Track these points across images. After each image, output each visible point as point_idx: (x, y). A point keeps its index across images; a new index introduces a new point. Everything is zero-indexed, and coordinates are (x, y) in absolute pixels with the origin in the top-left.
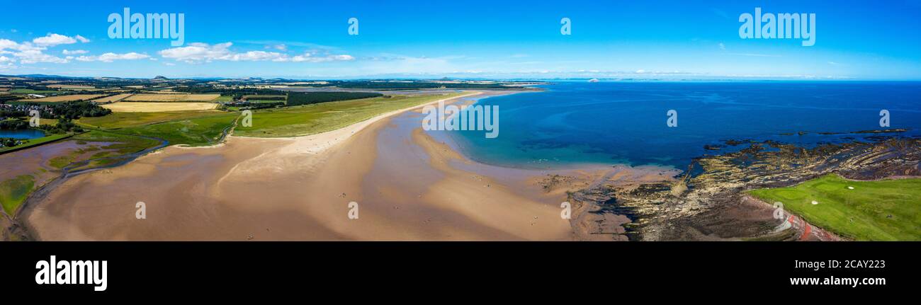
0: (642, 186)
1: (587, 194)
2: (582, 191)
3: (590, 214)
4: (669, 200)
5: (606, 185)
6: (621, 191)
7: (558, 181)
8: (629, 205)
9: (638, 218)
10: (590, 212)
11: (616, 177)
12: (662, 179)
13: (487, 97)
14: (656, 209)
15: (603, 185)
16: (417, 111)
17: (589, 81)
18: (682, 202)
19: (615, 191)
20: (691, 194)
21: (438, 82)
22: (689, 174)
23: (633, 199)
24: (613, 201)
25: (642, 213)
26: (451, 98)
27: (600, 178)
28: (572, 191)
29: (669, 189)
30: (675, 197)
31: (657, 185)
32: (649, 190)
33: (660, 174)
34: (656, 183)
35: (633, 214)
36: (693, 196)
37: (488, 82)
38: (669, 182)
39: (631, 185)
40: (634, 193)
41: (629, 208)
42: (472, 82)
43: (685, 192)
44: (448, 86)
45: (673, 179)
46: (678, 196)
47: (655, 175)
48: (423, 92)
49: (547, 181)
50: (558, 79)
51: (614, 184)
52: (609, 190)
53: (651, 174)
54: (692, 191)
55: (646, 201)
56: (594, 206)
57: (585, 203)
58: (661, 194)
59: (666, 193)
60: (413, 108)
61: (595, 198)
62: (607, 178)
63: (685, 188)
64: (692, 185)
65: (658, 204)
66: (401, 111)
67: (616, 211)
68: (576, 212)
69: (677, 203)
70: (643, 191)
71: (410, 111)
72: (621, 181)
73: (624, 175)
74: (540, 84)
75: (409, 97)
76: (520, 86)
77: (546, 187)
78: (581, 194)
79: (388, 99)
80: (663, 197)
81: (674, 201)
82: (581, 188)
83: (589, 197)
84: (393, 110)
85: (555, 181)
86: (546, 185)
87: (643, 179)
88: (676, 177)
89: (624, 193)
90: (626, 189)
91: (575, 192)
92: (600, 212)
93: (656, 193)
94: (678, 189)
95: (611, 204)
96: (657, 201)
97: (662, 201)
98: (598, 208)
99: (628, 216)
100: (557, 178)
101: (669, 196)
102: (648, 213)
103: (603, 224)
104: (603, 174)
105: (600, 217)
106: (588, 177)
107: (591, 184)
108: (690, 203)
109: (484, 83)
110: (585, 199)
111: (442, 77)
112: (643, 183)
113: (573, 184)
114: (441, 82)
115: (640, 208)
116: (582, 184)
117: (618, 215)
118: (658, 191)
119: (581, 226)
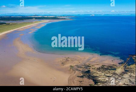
0: (103, 65)
1: (79, 67)
2: (77, 66)
3: (77, 77)
4: (114, 76)
5: (87, 64)
6: (93, 67)
7: (68, 60)
8: (95, 75)
9: (98, 82)
10: (78, 76)
11: (92, 60)
12: (112, 63)
13: (50, 23)
14: (107, 79)
15: (86, 63)
16: (19, 30)
17: (91, 16)
18: (120, 78)
19: (90, 67)
20: (126, 75)
21: (33, 17)
22: (127, 63)
23: (98, 72)
24: (88, 72)
25: (100, 80)
26: (36, 24)
27: (85, 60)
28: (73, 65)
29: (115, 69)
30: (117, 74)
31: (110, 67)
32: (106, 68)
33: (112, 61)
34: (109, 65)
35: (96, 80)
36: (126, 76)
37: (52, 17)
38: (116, 66)
39: (98, 64)
40: (99, 69)
41: (95, 76)
42: (46, 17)
43: (123, 73)
44: (36, 18)
45: (118, 65)
46: (119, 74)
47: (110, 61)
48: (25, 21)
49: (64, 60)
50: (79, 15)
51: (91, 63)
52: (88, 66)
53: (108, 60)
54: (126, 73)
55: (103, 74)
56: (80, 73)
57: (77, 72)
58: (111, 71)
59: (113, 71)
60: (18, 29)
61: (81, 69)
62: (88, 60)
63: (123, 71)
64: (127, 69)
65: (108, 76)
66: (12, 30)
67: (89, 77)
68: (72, 76)
69: (118, 78)
70: (103, 68)
71: (17, 30)
72: (94, 62)
73: (96, 59)
74: (71, 17)
75: (18, 24)
76: (64, 18)
77: (63, 63)
78: (76, 67)
79: (8, 25)
80: (111, 73)
81: (117, 77)
82: (77, 64)
83: (79, 69)
84: (8, 30)
85: (67, 60)
86: (63, 62)
87: (104, 62)
88: (119, 64)
89: (94, 69)
90: (95, 66)
91: (74, 66)
92: (82, 77)
93: (108, 70)
94: (119, 70)
95: (88, 74)
96: (108, 75)
97: (111, 75)
98: (82, 75)
99: (94, 80)
100: (68, 59)
101: (114, 74)
102: (103, 81)
103: (82, 83)
104: (87, 58)
105: (81, 79)
106: (81, 59)
107: (81, 63)
108: (124, 80)
109: (51, 17)
110: (77, 70)
111: (34, 14)
112: (103, 64)
113: (74, 62)
114: (34, 17)
115: (100, 77)
116: (78, 62)
117: (89, 79)
118: (110, 70)
119: (72, 83)
